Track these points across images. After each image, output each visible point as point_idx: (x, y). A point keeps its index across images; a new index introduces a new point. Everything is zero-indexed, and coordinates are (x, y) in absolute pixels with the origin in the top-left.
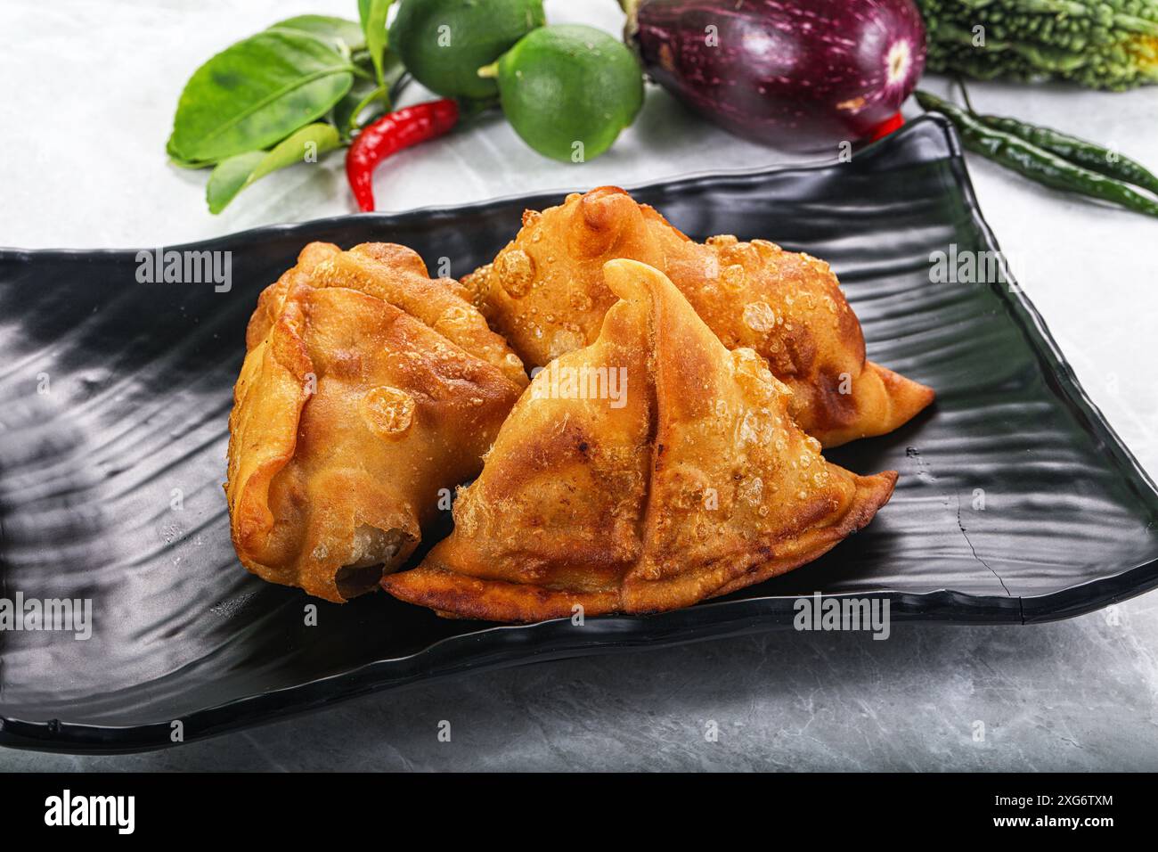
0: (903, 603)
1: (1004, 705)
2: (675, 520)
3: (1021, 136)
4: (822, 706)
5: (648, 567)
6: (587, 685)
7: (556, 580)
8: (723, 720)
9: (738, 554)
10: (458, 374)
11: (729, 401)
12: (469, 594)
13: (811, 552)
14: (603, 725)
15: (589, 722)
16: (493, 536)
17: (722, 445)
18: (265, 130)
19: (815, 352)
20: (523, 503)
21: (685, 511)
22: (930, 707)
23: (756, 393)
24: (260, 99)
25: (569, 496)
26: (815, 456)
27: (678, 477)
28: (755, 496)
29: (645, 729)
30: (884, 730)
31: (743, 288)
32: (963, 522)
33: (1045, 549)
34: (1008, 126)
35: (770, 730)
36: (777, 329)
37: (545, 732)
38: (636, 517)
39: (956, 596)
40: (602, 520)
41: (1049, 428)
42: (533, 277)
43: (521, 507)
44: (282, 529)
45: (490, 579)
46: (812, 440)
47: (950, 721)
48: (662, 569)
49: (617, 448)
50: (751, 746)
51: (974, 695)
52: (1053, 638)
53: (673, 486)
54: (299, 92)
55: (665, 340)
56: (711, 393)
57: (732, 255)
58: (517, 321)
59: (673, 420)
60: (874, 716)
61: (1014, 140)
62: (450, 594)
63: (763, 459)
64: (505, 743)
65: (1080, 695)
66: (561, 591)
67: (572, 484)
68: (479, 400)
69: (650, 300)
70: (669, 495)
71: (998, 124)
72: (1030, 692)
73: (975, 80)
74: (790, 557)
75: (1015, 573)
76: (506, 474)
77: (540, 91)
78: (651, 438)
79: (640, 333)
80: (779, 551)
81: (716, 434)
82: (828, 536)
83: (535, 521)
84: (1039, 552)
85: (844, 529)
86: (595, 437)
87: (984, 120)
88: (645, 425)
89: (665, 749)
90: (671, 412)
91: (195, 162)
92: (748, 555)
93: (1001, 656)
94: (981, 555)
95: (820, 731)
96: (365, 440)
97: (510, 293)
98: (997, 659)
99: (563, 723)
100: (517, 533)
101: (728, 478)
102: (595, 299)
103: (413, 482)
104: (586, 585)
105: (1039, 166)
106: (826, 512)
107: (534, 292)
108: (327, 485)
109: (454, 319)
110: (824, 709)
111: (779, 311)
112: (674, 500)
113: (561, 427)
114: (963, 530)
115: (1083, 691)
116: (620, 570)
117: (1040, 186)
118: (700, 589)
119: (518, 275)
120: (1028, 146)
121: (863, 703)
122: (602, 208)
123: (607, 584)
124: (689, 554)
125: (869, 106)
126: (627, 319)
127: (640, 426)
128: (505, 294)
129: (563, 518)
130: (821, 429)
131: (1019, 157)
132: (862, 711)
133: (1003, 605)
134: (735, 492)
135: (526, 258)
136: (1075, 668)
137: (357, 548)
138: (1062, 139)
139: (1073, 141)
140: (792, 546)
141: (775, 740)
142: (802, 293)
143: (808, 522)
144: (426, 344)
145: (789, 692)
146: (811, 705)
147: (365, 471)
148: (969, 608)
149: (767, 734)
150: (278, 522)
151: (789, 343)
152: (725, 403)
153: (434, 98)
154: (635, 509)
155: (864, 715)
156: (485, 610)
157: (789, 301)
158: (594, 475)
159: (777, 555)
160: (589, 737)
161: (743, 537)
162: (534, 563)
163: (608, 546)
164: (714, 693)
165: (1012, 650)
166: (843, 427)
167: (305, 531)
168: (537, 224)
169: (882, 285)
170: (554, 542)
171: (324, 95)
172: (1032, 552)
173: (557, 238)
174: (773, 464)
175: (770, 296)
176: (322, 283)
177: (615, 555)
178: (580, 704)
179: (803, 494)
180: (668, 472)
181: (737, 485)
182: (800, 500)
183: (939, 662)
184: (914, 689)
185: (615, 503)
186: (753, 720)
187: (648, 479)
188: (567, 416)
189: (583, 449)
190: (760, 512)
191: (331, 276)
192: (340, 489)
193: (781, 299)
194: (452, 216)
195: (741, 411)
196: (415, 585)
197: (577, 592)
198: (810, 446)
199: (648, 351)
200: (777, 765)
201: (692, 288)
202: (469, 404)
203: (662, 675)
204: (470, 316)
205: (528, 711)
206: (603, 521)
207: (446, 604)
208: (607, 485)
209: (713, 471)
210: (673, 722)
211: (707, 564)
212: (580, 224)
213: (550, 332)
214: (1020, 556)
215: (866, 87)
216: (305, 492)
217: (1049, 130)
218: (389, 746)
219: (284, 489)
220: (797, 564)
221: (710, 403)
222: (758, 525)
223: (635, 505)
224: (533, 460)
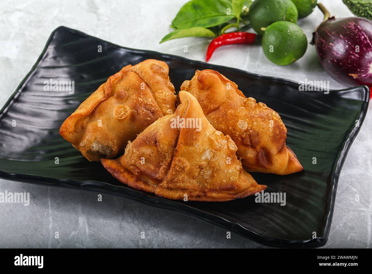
2: (176, 173)
5: (164, 184)
6: (145, 211)
7: (142, 178)
8: (171, 236)
9: (195, 190)
10: (149, 109)
11: (202, 144)
12: (119, 172)
13: (221, 199)
15: (136, 221)
16: (130, 158)
17: (197, 156)
19: (259, 142)
21: (179, 172)
23: (213, 145)
24: (204, 15)
25: (151, 154)
26: (236, 172)
27: (179, 161)
28: (207, 175)
29: (149, 229)
31: (241, 114)
32: (278, 209)
36: (247, 130)
37: (122, 219)
38: (166, 168)
40: (158, 165)
43: (138, 153)
44: (74, 133)
45: (126, 170)
48: (168, 186)
49: (164, 145)
53: (177, 163)
54: (216, 17)
56: (195, 139)
57: (246, 104)
62: (114, 170)
63: (213, 166)
64: (109, 217)
66: (142, 181)
67: (153, 151)
68: (150, 119)
69: (186, 106)
70: (176, 165)
74: (214, 198)
78: (175, 146)
79: (181, 115)
80: (209, 194)
81: (195, 152)
82: (231, 196)
83: (141, 158)
86: (159, 140)
88: (174, 143)
90: (181, 141)
92: (198, 192)
96: (111, 118)
100: (135, 160)
101: (197, 167)
103: (120, 135)
104: (149, 182)
106: (231, 189)
108: (93, 127)
109: (160, 94)
111: (250, 125)
112: (176, 167)
113: (153, 133)
116: (157, 181)
118: (178, 196)
119: (184, 88)
122: (202, 76)
123: (154, 184)
124: (177, 184)
125: (360, 78)
127: (172, 142)
129: (148, 161)
130: (257, 166)
134: (199, 172)
135: (188, 84)
137: (95, 147)
140: (214, 195)
143: (222, 189)
144: (146, 98)
147: (106, 127)
150: (75, 131)
151: (250, 136)
152: (200, 144)
154: (167, 166)
156: (120, 178)
157: (255, 123)
158: (158, 151)
159: (208, 195)
160: (132, 225)
161: (199, 186)
162: (137, 170)
163: (156, 173)
166: (266, 168)
167: (82, 137)
170: (143, 166)
174: (217, 168)
175: (249, 120)
177: (157, 176)
179: (225, 181)
180: (177, 158)
181: (200, 170)
182: (223, 182)
185: (162, 161)
187: (172, 158)
188: (156, 131)
189: (156, 142)
190: (208, 181)
191: (137, 69)
192: (95, 129)
193: (253, 122)
195: (206, 149)
197: (145, 183)
198: (235, 168)
201: (227, 109)
202: (146, 119)
204: (165, 95)
205: (123, 211)
207: (112, 172)
208: (161, 155)
209: (192, 163)
210: (158, 231)
211: (183, 189)
215: (359, 71)
216: (87, 126)
218: (80, 206)
219: (81, 123)
220: (214, 200)
221: (194, 142)
222: (206, 184)
223: (167, 164)
224: (146, 141)
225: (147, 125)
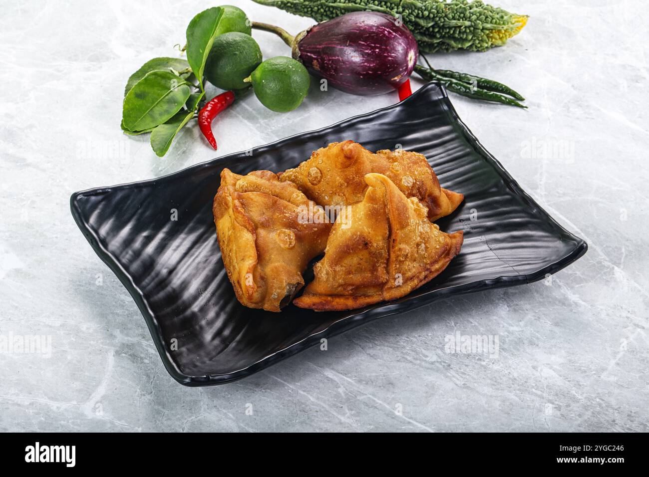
0: (486, 284)
1: (521, 313)
2: (400, 265)
3: (456, 79)
5: (392, 283)
7: (359, 293)
8: (424, 334)
9: (420, 273)
11: (414, 219)
12: (327, 302)
13: (443, 267)
14: (382, 343)
15: (376, 342)
16: (334, 279)
17: (413, 235)
18: (161, 115)
19: (426, 189)
20: (344, 267)
21: (403, 261)
22: (495, 318)
23: (420, 213)
24: (155, 101)
25: (361, 262)
26: (438, 231)
27: (400, 250)
28: (423, 250)
29: (398, 342)
31: (400, 171)
32: (490, 246)
33: (524, 253)
34: (449, 74)
35: (442, 335)
36: (414, 184)
37: (362, 348)
38: (385, 266)
39: (504, 278)
41: (512, 205)
42: (321, 177)
43: (344, 268)
44: (259, 290)
45: (334, 295)
46: (435, 225)
47: (504, 322)
49: (378, 242)
50: (437, 342)
51: (509, 311)
53: (398, 253)
54: (169, 96)
55: (391, 201)
56: (408, 218)
57: (393, 158)
58: (317, 194)
59: (397, 230)
60: (477, 324)
61: (454, 81)
62: (320, 303)
63: (424, 237)
65: (545, 305)
66: (361, 296)
67: (362, 257)
68: (316, 229)
69: (384, 188)
70: (398, 256)
71: (444, 74)
72: (528, 307)
73: (427, 54)
74: (437, 270)
75: (517, 264)
76: (336, 257)
78: (390, 239)
79: (382, 199)
80: (433, 269)
81: (411, 232)
82: (447, 260)
83: (349, 273)
84: (522, 255)
85: (451, 257)
86: (370, 240)
87: (437, 72)
88: (388, 233)
89: (408, 348)
90: (397, 227)
91: (136, 132)
92: (423, 272)
93: (514, 294)
94: (501, 258)
96: (281, 251)
97: (313, 184)
98: (513, 296)
99: (368, 344)
100: (344, 278)
101: (415, 246)
102: (348, 183)
103: (299, 264)
104: (370, 293)
105: (466, 90)
106: (446, 252)
107: (322, 182)
108: (272, 270)
109: (297, 198)
110: (458, 324)
111: (413, 177)
112: (399, 258)
113: (357, 238)
114: (491, 249)
115: (546, 303)
116: (381, 286)
118: (410, 288)
119: (317, 177)
120: (461, 83)
121: (471, 320)
122: (351, 151)
123: (377, 291)
124: (406, 276)
125: (403, 78)
126: (377, 196)
127: (386, 233)
128: (309, 184)
129: (360, 270)
131: (458, 88)
132: (471, 323)
133: (520, 278)
134: (417, 251)
135: (318, 171)
136: (540, 295)
137: (285, 292)
140: (437, 266)
142: (419, 169)
143: (440, 257)
144: (290, 210)
145: (444, 320)
147: (283, 263)
148: (509, 282)
149: (441, 337)
150: (258, 287)
152: (413, 220)
153: (224, 91)
154: (385, 263)
155: (473, 324)
156: (335, 307)
157: (416, 173)
158: (370, 253)
159: (433, 271)
161: (421, 266)
162: (350, 288)
163: (377, 277)
164: (417, 324)
165: (517, 291)
166: (437, 215)
167: (267, 289)
168: (319, 156)
170: (357, 278)
171: (182, 98)
172: (520, 255)
173: (330, 162)
174: (427, 238)
175: (410, 172)
176: (243, 190)
177: (380, 280)
178: (371, 336)
179: (438, 247)
180: (396, 248)
181: (418, 248)
182: (437, 249)
183: (493, 300)
184: (487, 312)
185: (378, 262)
186: (435, 332)
187: (389, 252)
188: (359, 233)
189: (366, 244)
190: (425, 256)
192: (276, 271)
193: (413, 173)
195: (418, 222)
196: (306, 301)
197: (366, 296)
198: (436, 227)
199: (385, 206)
202: (313, 231)
203: (396, 320)
204: (302, 195)
205: (353, 341)
206: (374, 269)
207: (320, 307)
208: (375, 256)
209: (411, 245)
211: (411, 279)
212: (342, 156)
213: (331, 196)
214: (515, 257)
215: (402, 71)
216: (265, 274)
217: (466, 74)
218: (309, 363)
219: (257, 274)
220: (439, 273)
221: (409, 221)
222: (425, 261)
223: (385, 261)
224: (347, 250)
225: (317, 237)
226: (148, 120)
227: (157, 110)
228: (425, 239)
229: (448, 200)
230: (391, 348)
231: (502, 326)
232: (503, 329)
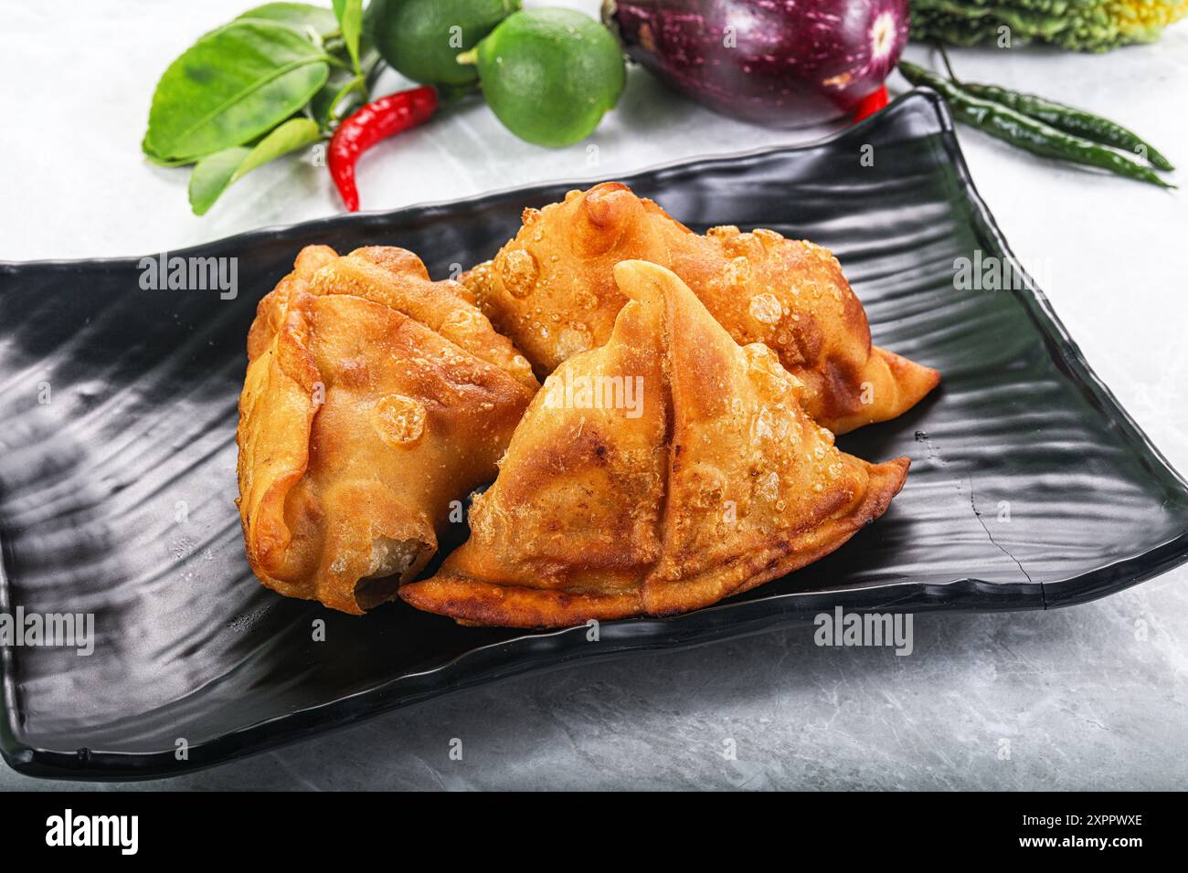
0: (926, 595)
1: (1028, 690)
2: (695, 521)
3: (1006, 104)
4: (846, 699)
5: (669, 568)
6: (610, 686)
7: (577, 584)
8: (748, 717)
9: (757, 550)
10: (467, 379)
11: (743, 398)
12: (489, 601)
13: (830, 544)
14: (629, 727)
15: (614, 724)
16: (512, 542)
17: (739, 442)
18: (242, 125)
19: (822, 341)
20: (540, 508)
21: (704, 511)
22: (954, 694)
23: (770, 389)
24: (234, 92)
25: (587, 500)
26: (829, 447)
27: (696, 477)
28: (771, 491)
29: (671, 729)
30: (911, 720)
31: (749, 280)
32: (976, 506)
33: (1061, 531)
34: (992, 94)
35: (796, 725)
36: (784, 320)
37: (571, 736)
38: (655, 518)
39: (978, 585)
40: (620, 522)
41: (1058, 407)
42: (536, 277)
43: (539, 513)
44: (297, 544)
45: (510, 585)
46: (825, 431)
47: (975, 708)
48: (683, 569)
49: (634, 451)
50: (778, 742)
51: (997, 681)
52: (1071, 619)
53: (691, 486)
54: (275, 84)
55: (679, 340)
56: (726, 391)
57: (735, 247)
58: (522, 321)
59: (690, 420)
60: (899, 706)
61: (1000, 109)
62: (470, 602)
63: (778, 454)
64: (532, 749)
65: (1102, 675)
66: (581, 595)
67: (590, 488)
68: (490, 405)
69: (662, 301)
70: (688, 495)
71: (983, 93)
72: (1052, 675)
73: (955, 47)
74: (809, 550)
75: (1033, 557)
76: (522, 480)
77: (522, 77)
78: (668, 437)
79: (653, 334)
80: (798, 544)
81: (733, 432)
82: (846, 526)
83: (554, 526)
84: (1055, 535)
85: (861, 519)
86: (612, 440)
87: (968, 89)
88: (662, 426)
89: (693, 749)
90: (687, 413)
91: (173, 160)
92: (767, 551)
93: (1021, 640)
94: (998, 540)
95: (845, 724)
96: (378, 450)
97: (514, 294)
98: (1018, 643)
99: (589, 726)
100: (536, 538)
101: (746, 475)
102: (600, 297)
103: (427, 491)
104: (608, 588)
105: (1028, 134)
106: (843, 504)
107: (537, 291)
108: (342, 498)
109: (459, 322)
110: (849, 702)
111: (785, 302)
112: (693, 499)
113: (577, 431)
114: (977, 514)
115: (1105, 672)
116: (641, 572)
117: (1028, 155)
118: (721, 587)
119: (521, 275)
120: (1015, 115)
121: (887, 694)
122: (606, 206)
123: (628, 586)
124: (710, 552)
125: (856, 81)
126: (639, 321)
127: (657, 427)
128: (508, 294)
129: (582, 522)
130: (830, 417)
131: (1006, 126)
132: (886, 701)
133: (1025, 591)
134: (753, 489)
135: (529, 258)
136: (1096, 648)
137: (375, 560)
138: (1049, 106)
139: (1059, 108)
140: (810, 539)
141: (802, 736)
142: (807, 282)
143: (824, 515)
144: (433, 350)
145: (813, 686)
146: (836, 698)
147: (379, 482)
148: (991, 596)
149: (793, 730)
150: (295, 537)
151: (797, 333)
152: (741, 400)
153: (412, 86)
154: (654, 510)
155: (890, 706)
156: (507, 617)
157: (794, 291)
158: (612, 478)
159: (796, 549)
160: (615, 740)
161: (762, 533)
162: (554, 568)
163: (628, 548)
164: (737, 689)
165: (1032, 633)
166: (850, 414)
167: (322, 546)
168: (538, 223)
169: (880, 265)
170: (573, 546)
171: (301, 86)
172: (1050, 534)
173: (560, 237)
174: (788, 458)
175: (776, 287)
176: (323, 290)
177: (635, 557)
178: (604, 706)
179: (819, 487)
180: (686, 472)
181: (754, 482)
182: (816, 492)
183: (960, 648)
184: (937, 677)
185: (633, 505)
186: (779, 716)
187: (665, 479)
188: (583, 420)
189: (600, 453)
190: (778, 507)
191: (331, 283)
192: (355, 501)
193: (788, 293)
194: (444, 212)
195: (756, 408)
196: (434, 594)
197: (595, 595)
198: (823, 437)
199: (661, 352)
200: (806, 761)
201: (698, 282)
202: (480, 409)
203: (685, 674)
204: (474, 318)
205: (552, 716)
206: (622, 524)
207: (467, 611)
208: (625, 488)
209: (730, 469)
210: (700, 721)
211: (727, 562)
212: (584, 223)
213: (556, 331)
214: (1037, 539)
215: (852, 63)
216: (320, 506)
217: (1035, 97)
218: (416, 757)
219: (299, 503)
220: (816, 557)
221: (726, 401)
222: (776, 520)
223: (654, 506)
224: (553, 466)
225: (490, 427)
226: (209, 134)
227: (237, 113)
228: (782, 463)
229: (892, 380)
230: (648, 743)
231: (966, 717)
232: (970, 725)
